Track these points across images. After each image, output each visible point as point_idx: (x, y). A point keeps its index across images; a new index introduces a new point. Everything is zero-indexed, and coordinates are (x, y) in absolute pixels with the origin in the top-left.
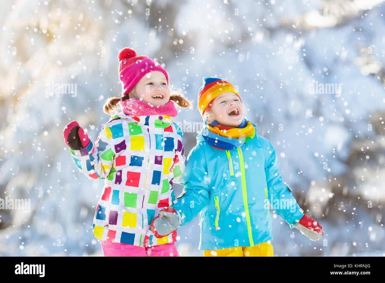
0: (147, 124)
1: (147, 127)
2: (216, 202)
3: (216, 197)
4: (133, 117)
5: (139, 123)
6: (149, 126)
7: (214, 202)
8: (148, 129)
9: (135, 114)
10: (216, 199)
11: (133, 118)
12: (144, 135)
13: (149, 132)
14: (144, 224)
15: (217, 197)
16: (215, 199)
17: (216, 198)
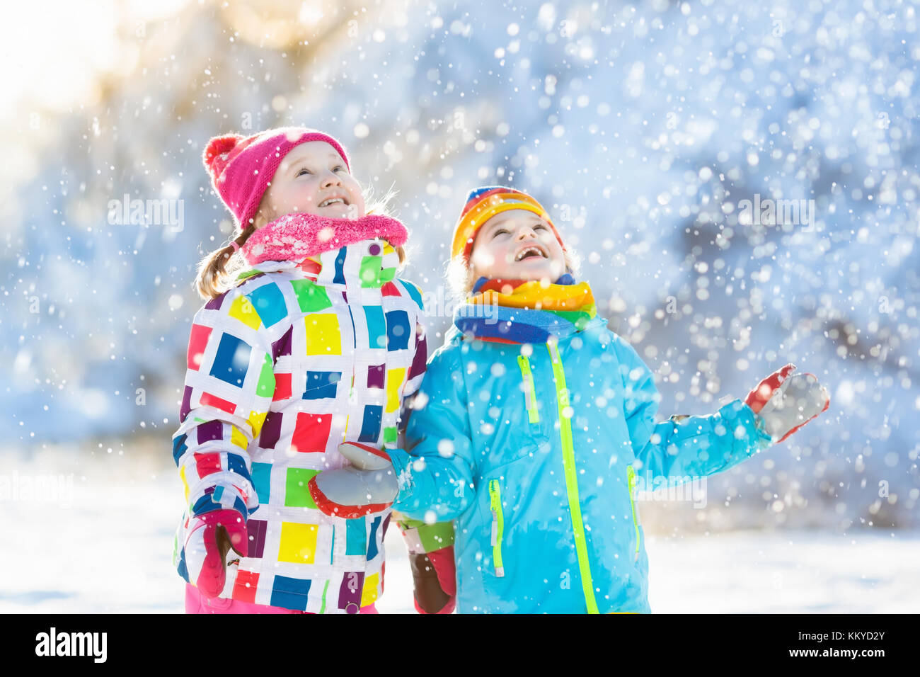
0: (339, 279)
1: (340, 288)
2: (492, 495)
3: (493, 483)
4: (301, 261)
5: (320, 277)
6: (345, 284)
7: (489, 498)
8: (344, 294)
9: (305, 252)
10: (493, 490)
11: (299, 265)
12: (335, 311)
13: (346, 301)
14: (334, 554)
15: (496, 483)
16: (490, 489)
17: (493, 486)
